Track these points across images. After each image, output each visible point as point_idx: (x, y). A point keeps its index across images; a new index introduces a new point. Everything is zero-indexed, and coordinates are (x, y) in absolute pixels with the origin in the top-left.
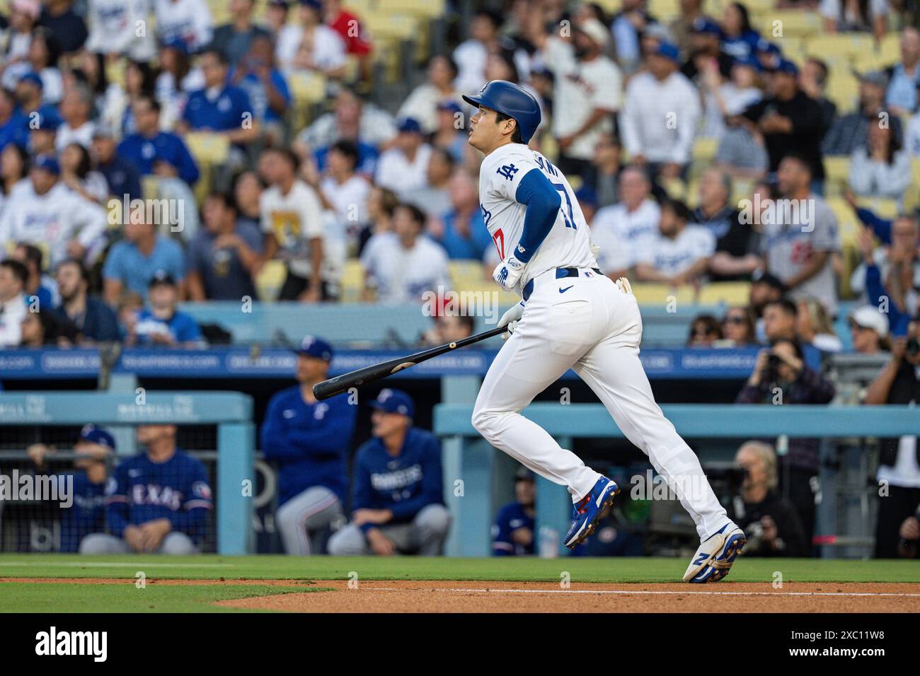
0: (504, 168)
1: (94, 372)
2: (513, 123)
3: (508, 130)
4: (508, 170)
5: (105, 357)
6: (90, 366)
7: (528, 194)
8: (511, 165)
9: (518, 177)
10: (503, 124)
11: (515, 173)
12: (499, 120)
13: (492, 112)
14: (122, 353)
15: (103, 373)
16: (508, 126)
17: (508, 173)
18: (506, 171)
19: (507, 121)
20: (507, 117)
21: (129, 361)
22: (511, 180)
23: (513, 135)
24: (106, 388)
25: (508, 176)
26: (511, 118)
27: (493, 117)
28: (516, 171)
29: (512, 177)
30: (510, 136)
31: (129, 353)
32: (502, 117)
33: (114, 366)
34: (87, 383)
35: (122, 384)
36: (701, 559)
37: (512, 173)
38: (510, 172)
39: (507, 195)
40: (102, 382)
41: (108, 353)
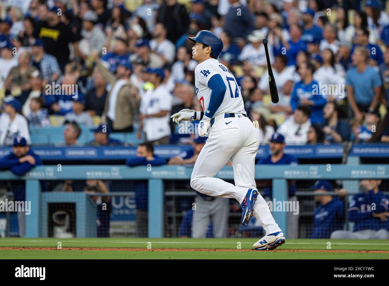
0: (204, 71)
1: (341, 155)
2: (210, 48)
3: (208, 51)
4: (206, 72)
5: (345, 148)
6: (338, 153)
7: (213, 85)
8: (208, 70)
9: (210, 76)
10: (206, 49)
11: (209, 74)
12: (204, 47)
13: (200, 44)
14: (353, 147)
15: (344, 156)
16: (208, 50)
17: (206, 74)
18: (205, 73)
19: (207, 48)
20: (207, 46)
21: (356, 150)
22: (206, 77)
23: (210, 54)
24: (346, 163)
25: (205, 75)
26: (209, 46)
27: (201, 46)
28: (209, 73)
29: (207, 76)
30: (209, 54)
31: (357, 147)
32: (205, 46)
33: (349, 153)
34: (336, 161)
35: (353, 161)
36: (263, 242)
37: (207, 74)
38: (207, 73)
39: (204, 83)
40: (344, 160)
41: (347, 146)
